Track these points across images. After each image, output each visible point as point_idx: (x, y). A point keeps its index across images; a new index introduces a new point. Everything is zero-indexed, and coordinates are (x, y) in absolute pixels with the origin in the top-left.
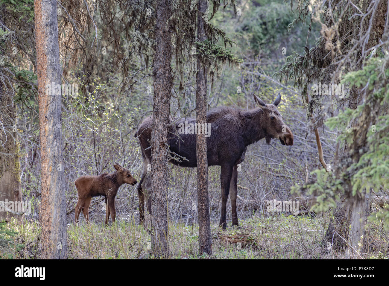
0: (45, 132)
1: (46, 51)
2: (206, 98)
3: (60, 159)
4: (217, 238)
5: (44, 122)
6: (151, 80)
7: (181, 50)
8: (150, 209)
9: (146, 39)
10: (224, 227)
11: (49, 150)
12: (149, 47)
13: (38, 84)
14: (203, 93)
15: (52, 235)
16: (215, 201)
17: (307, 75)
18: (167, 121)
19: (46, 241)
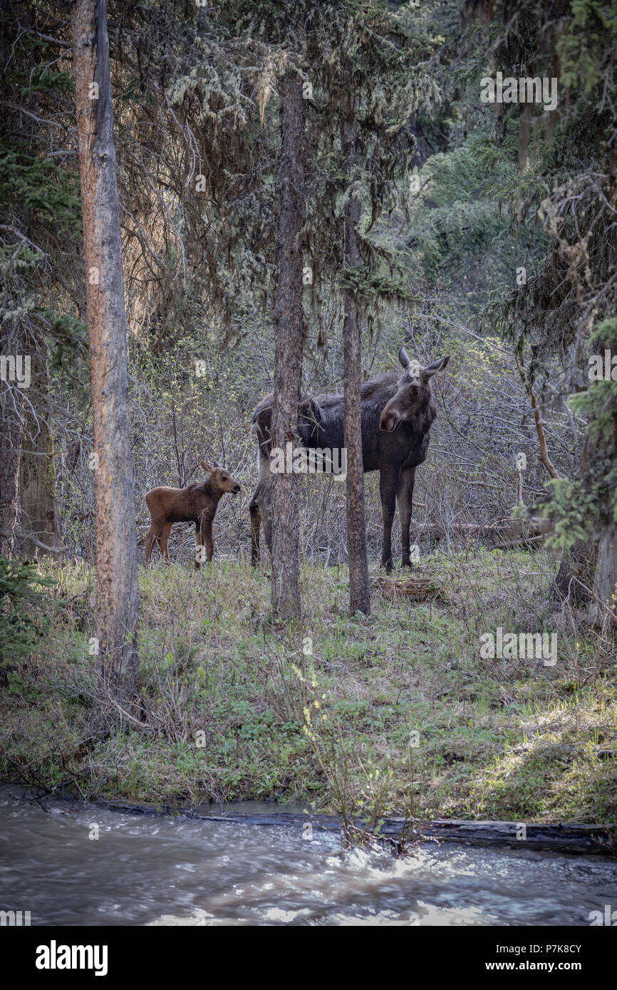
0: (101, 417)
1: (103, 285)
2: (359, 360)
3: (126, 462)
4: (377, 587)
5: (100, 401)
6: (270, 331)
7: (319, 282)
8: (269, 540)
9: (263, 264)
10: (389, 567)
11: (107, 447)
12: (268, 276)
13: (90, 340)
14: (355, 351)
15: (114, 586)
16: (374, 526)
17: (523, 321)
18: (297, 397)
19: (104, 596)
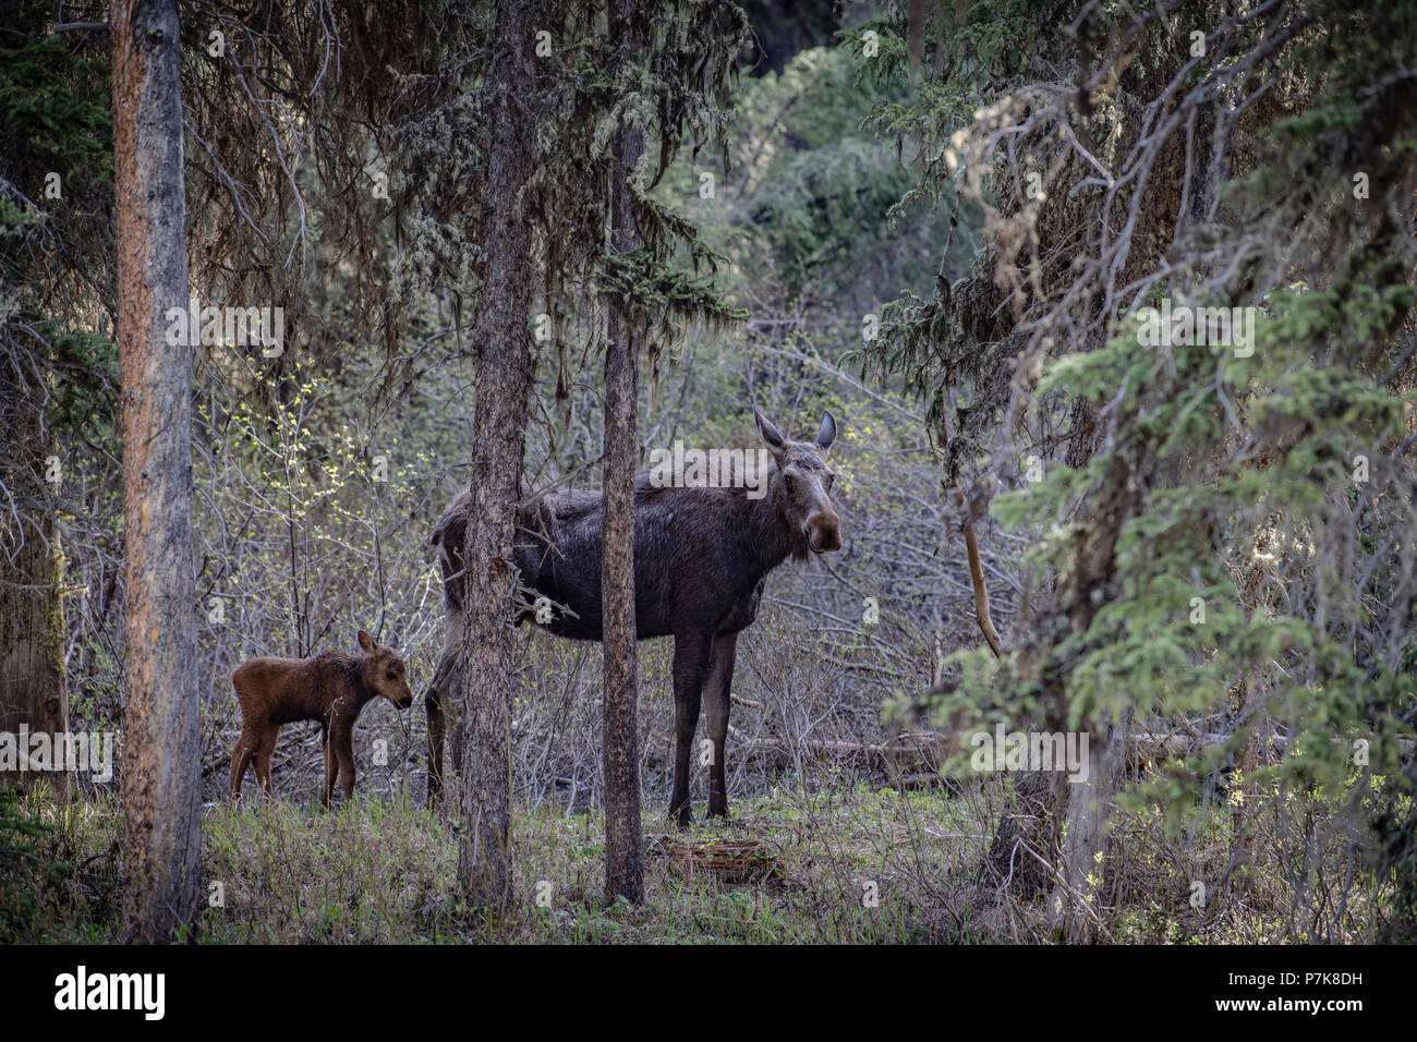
0: (140, 520)
1: (149, 274)
2: (633, 427)
3: (185, 606)
4: (659, 854)
5: (138, 491)
6: (468, 368)
7: (561, 279)
9: (456, 243)
10: (684, 819)
11: (150, 577)
12: (465, 266)
13: (122, 375)
14: (625, 410)
15: (157, 837)
16: (657, 740)
17: (945, 362)
18: (513, 493)
19: (137, 855)
